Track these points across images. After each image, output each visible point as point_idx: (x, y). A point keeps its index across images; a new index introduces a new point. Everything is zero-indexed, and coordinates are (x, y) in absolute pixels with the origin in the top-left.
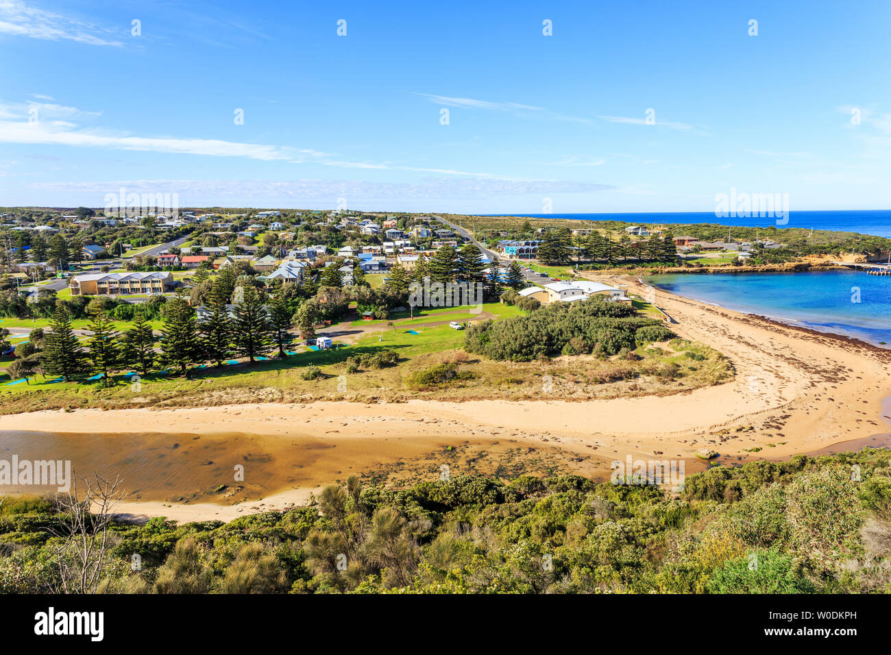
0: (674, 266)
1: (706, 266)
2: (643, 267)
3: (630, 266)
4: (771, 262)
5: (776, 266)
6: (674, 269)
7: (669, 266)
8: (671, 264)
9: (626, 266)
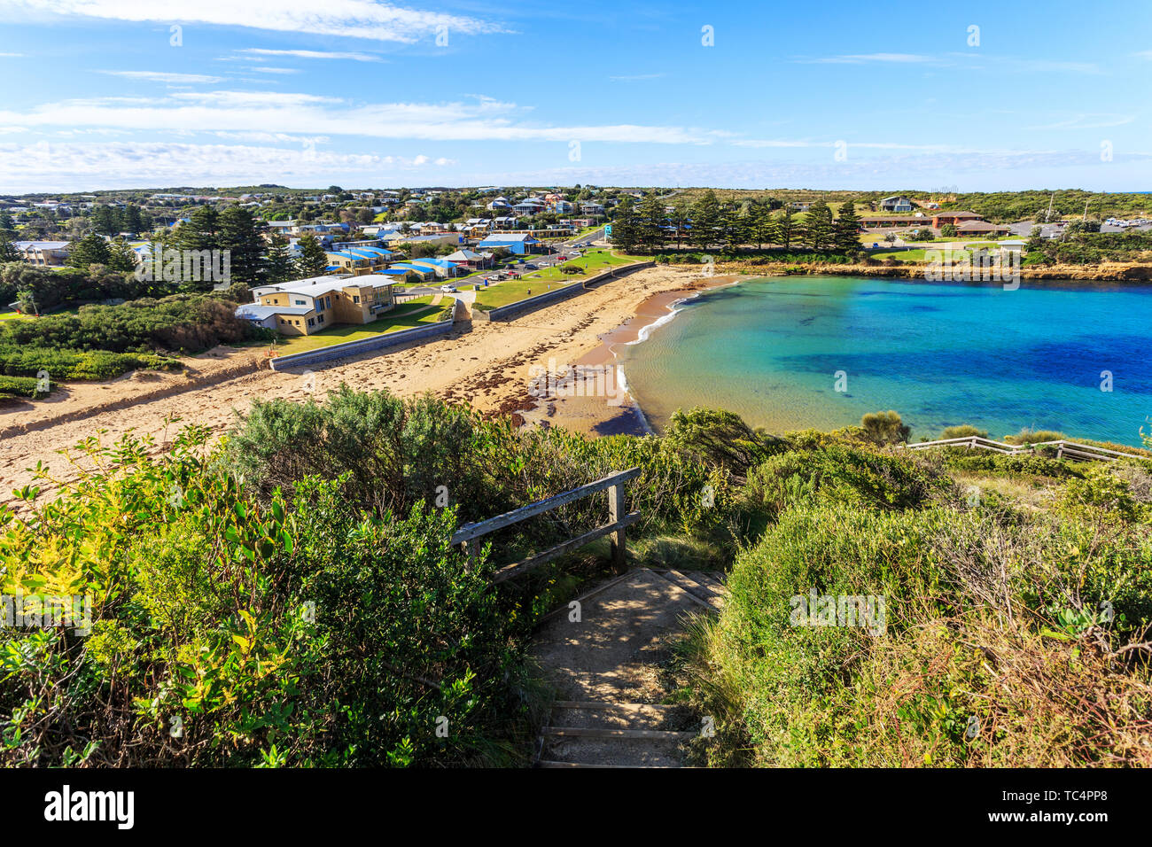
0: (844, 261)
1: (907, 263)
2: (783, 262)
3: (758, 259)
4: (1065, 261)
5: (1077, 270)
6: (842, 267)
7: (834, 262)
8: (838, 258)
9: (749, 260)
